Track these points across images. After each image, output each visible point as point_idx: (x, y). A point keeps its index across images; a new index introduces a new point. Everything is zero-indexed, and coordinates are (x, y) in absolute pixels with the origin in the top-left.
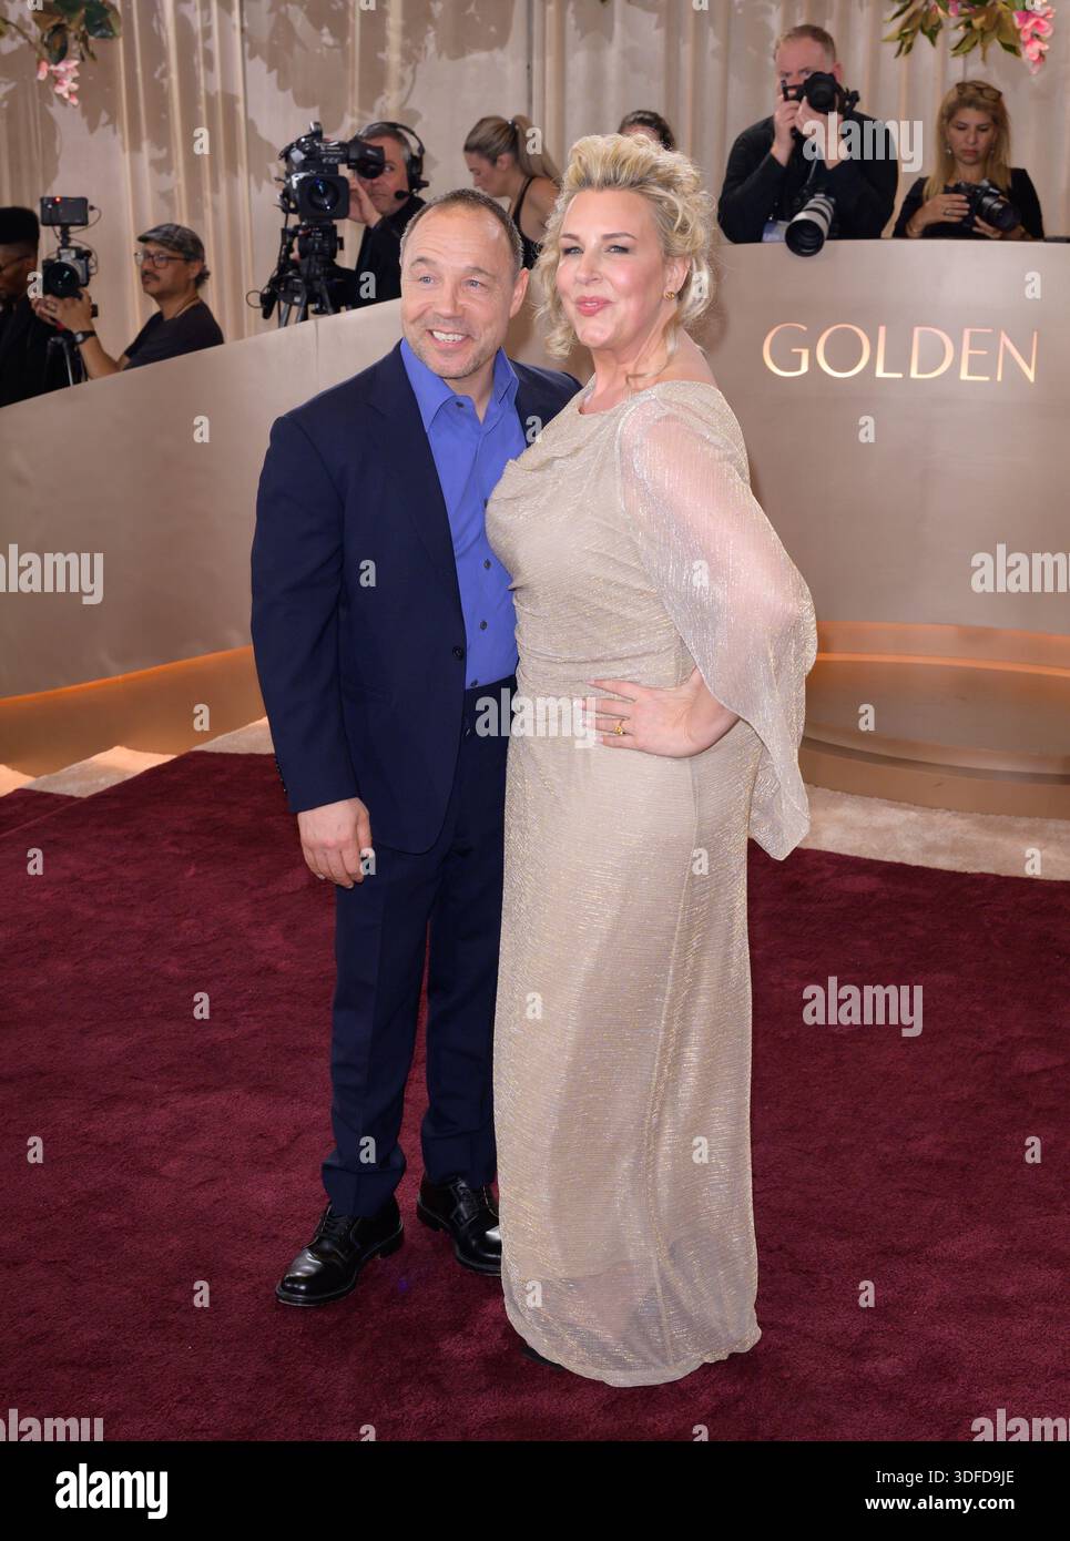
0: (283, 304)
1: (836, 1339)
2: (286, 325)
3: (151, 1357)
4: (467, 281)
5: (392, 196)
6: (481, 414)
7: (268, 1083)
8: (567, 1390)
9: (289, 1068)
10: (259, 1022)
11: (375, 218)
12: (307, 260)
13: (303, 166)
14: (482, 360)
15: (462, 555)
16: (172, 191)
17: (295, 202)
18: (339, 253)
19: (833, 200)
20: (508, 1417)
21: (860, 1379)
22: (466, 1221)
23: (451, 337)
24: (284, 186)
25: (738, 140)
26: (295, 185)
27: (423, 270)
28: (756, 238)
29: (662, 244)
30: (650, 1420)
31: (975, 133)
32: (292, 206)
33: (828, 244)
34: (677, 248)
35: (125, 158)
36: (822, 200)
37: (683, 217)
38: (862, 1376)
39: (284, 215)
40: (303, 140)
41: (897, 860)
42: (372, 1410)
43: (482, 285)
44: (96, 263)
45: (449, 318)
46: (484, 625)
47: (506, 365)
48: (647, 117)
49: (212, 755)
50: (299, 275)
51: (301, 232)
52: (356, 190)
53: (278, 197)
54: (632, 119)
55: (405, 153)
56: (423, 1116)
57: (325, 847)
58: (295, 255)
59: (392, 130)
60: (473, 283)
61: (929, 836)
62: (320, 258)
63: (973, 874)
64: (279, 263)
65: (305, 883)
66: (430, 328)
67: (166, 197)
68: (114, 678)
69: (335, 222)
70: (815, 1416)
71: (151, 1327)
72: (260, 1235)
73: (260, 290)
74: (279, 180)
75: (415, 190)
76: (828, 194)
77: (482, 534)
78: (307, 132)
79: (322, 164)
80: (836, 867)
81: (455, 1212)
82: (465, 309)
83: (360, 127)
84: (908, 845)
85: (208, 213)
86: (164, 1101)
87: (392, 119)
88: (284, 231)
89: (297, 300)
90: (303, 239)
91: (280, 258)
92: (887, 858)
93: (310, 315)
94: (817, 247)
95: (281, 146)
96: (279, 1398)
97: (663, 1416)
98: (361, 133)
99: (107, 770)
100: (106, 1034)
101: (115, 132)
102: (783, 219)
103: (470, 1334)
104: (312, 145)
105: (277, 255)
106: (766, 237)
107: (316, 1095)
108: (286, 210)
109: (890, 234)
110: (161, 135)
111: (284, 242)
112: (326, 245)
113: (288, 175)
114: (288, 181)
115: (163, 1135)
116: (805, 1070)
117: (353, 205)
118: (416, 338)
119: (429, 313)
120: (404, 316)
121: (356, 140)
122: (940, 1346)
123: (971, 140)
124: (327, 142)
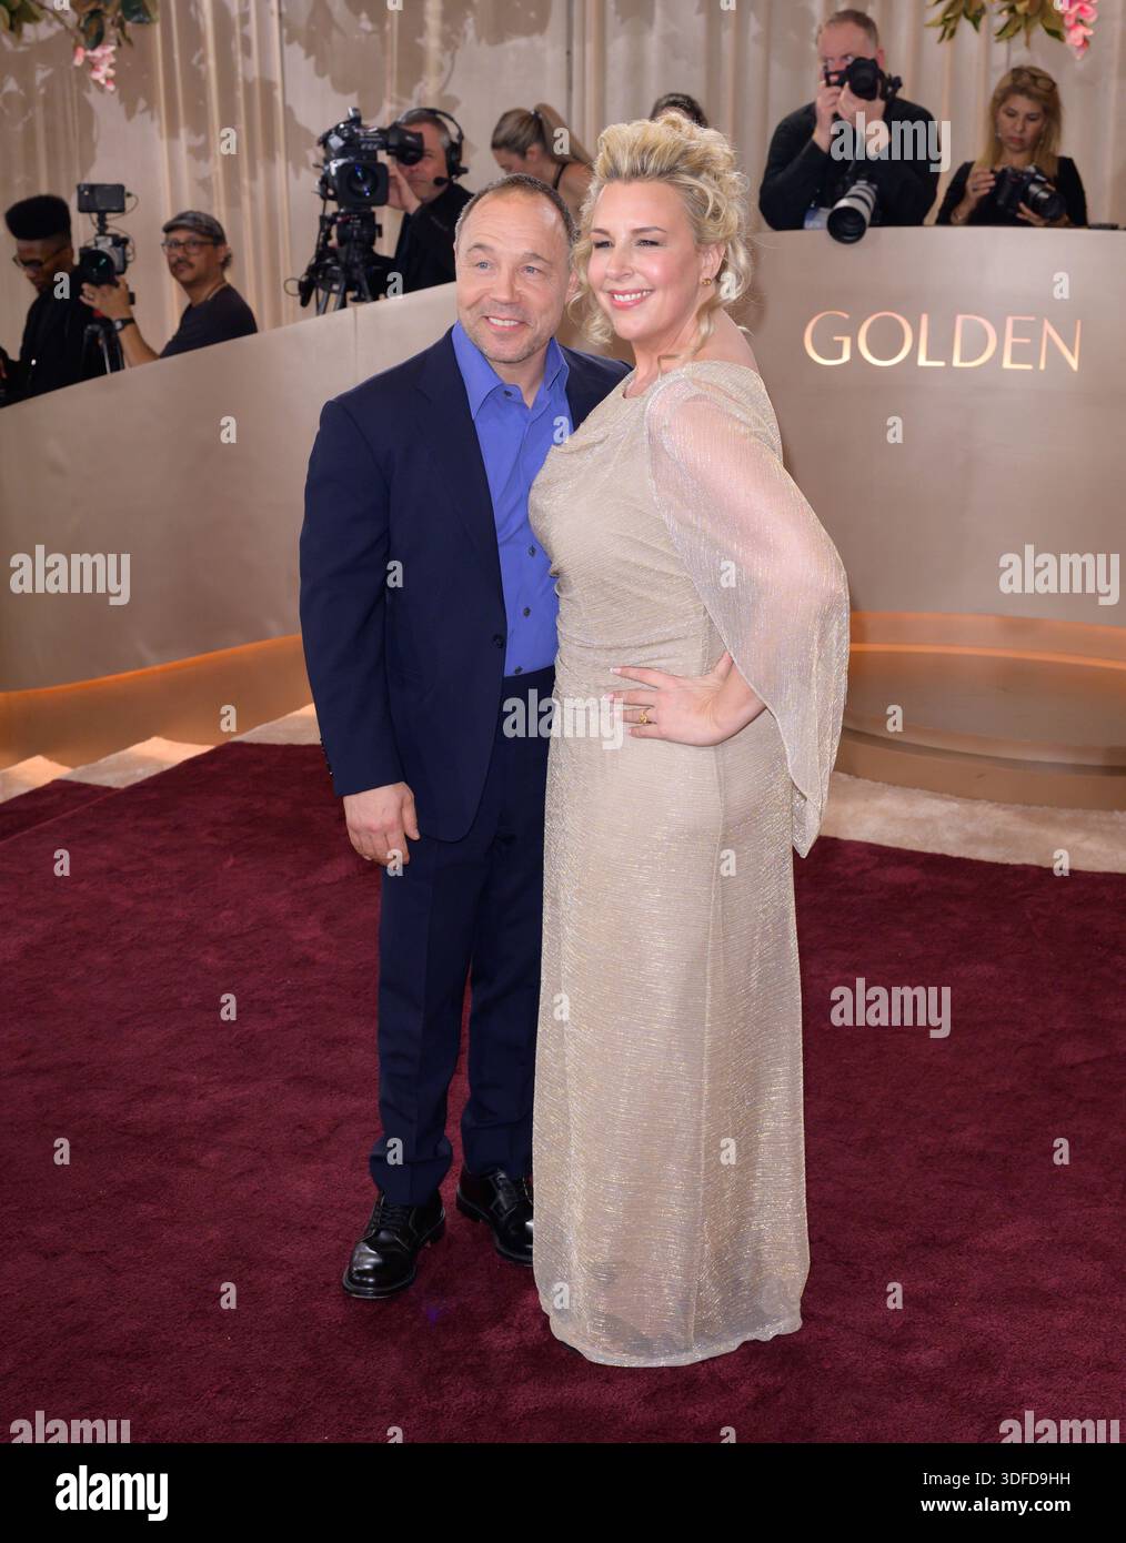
0: (321, 292)
1: (876, 1331)
2: (324, 312)
3: (191, 1348)
4: (523, 267)
5: (431, 183)
6: (529, 402)
7: (306, 1074)
8: (607, 1381)
9: (327, 1060)
10: (297, 1013)
11: (414, 205)
12: (345, 248)
13: (342, 153)
14: (537, 345)
15: (506, 542)
16: (210, 178)
17: (334, 189)
18: (378, 240)
19: (875, 187)
20: (548, 1407)
21: (901, 1371)
22: (506, 1212)
23: (507, 323)
24: (322, 173)
25: (779, 127)
26: (333, 172)
27: (481, 256)
28: (798, 225)
29: (693, 232)
30: (690, 1411)
31: (1024, 121)
32: (331, 192)
33: (870, 232)
34: (708, 236)
35: (162, 145)
36: (864, 187)
37: (715, 202)
38: (902, 1368)
39: (322, 202)
40: (342, 126)
41: (938, 851)
42: (412, 1400)
43: (539, 271)
44: (133, 250)
45: (506, 304)
46: (528, 611)
47: (557, 351)
48: (680, 99)
49: (251, 746)
50: (337, 262)
51: (339, 219)
52: (395, 177)
53: (317, 183)
54: (664, 102)
55: (444, 140)
56: (463, 1107)
57: (370, 830)
58: (333, 242)
59: (432, 116)
60: (530, 269)
61: (970, 827)
62: (359, 245)
63: (1014, 866)
64: (317, 251)
65: (344, 874)
66: (487, 314)
67: (204, 184)
68: (149, 669)
69: (374, 209)
70: (856, 1407)
71: (190, 1317)
72: (299, 1226)
73: (298, 277)
74: (317, 166)
75: (454, 177)
76: (870, 181)
77: (526, 522)
78: (345, 118)
79: (361, 151)
80: (877, 859)
81: (494, 1203)
82: (521, 296)
83: (398, 113)
84: (950, 836)
85: (246, 200)
86: (202, 1092)
87: (431, 105)
88: (323, 219)
89: (336, 287)
90: (341, 227)
91: (318, 246)
92: (929, 849)
93: (349, 302)
94: (859, 235)
95: (319, 132)
96: (320, 1388)
97: (704, 1407)
98: (399, 119)
99: (144, 761)
100: (143, 1026)
101: (152, 118)
102: (825, 206)
103: (510, 1325)
104: (351, 131)
105: (315, 242)
106: (808, 224)
107: (355, 1086)
108: (325, 197)
109: (933, 221)
110: (199, 123)
111: (322, 229)
112: (365, 232)
113: (327, 161)
114: (326, 168)
115: (202, 1125)
116: (845, 1061)
117: (392, 192)
118: (472, 323)
119: (486, 299)
120: (460, 302)
121: (395, 127)
122: (982, 1337)
123: (1019, 128)
124: (365, 128)
